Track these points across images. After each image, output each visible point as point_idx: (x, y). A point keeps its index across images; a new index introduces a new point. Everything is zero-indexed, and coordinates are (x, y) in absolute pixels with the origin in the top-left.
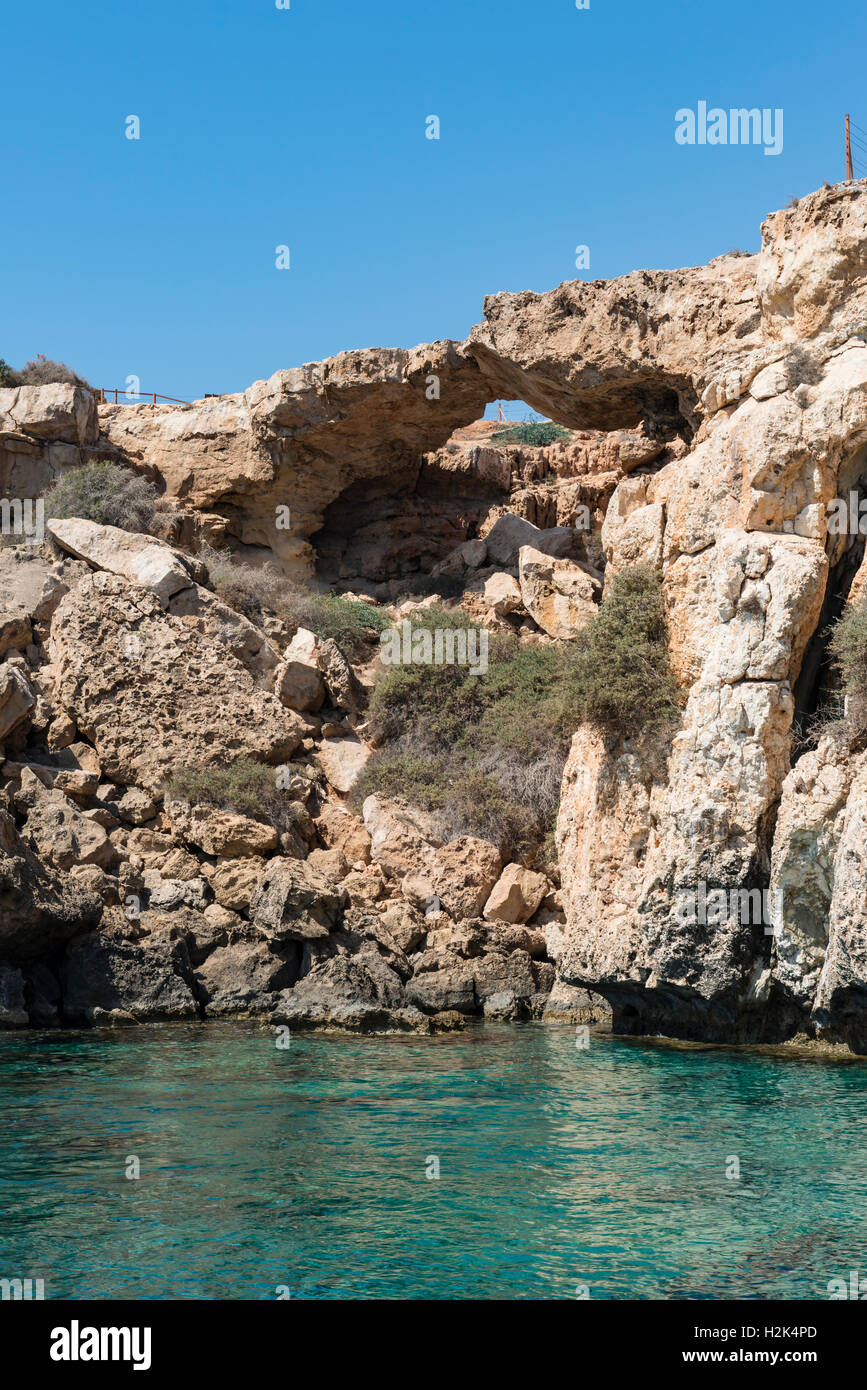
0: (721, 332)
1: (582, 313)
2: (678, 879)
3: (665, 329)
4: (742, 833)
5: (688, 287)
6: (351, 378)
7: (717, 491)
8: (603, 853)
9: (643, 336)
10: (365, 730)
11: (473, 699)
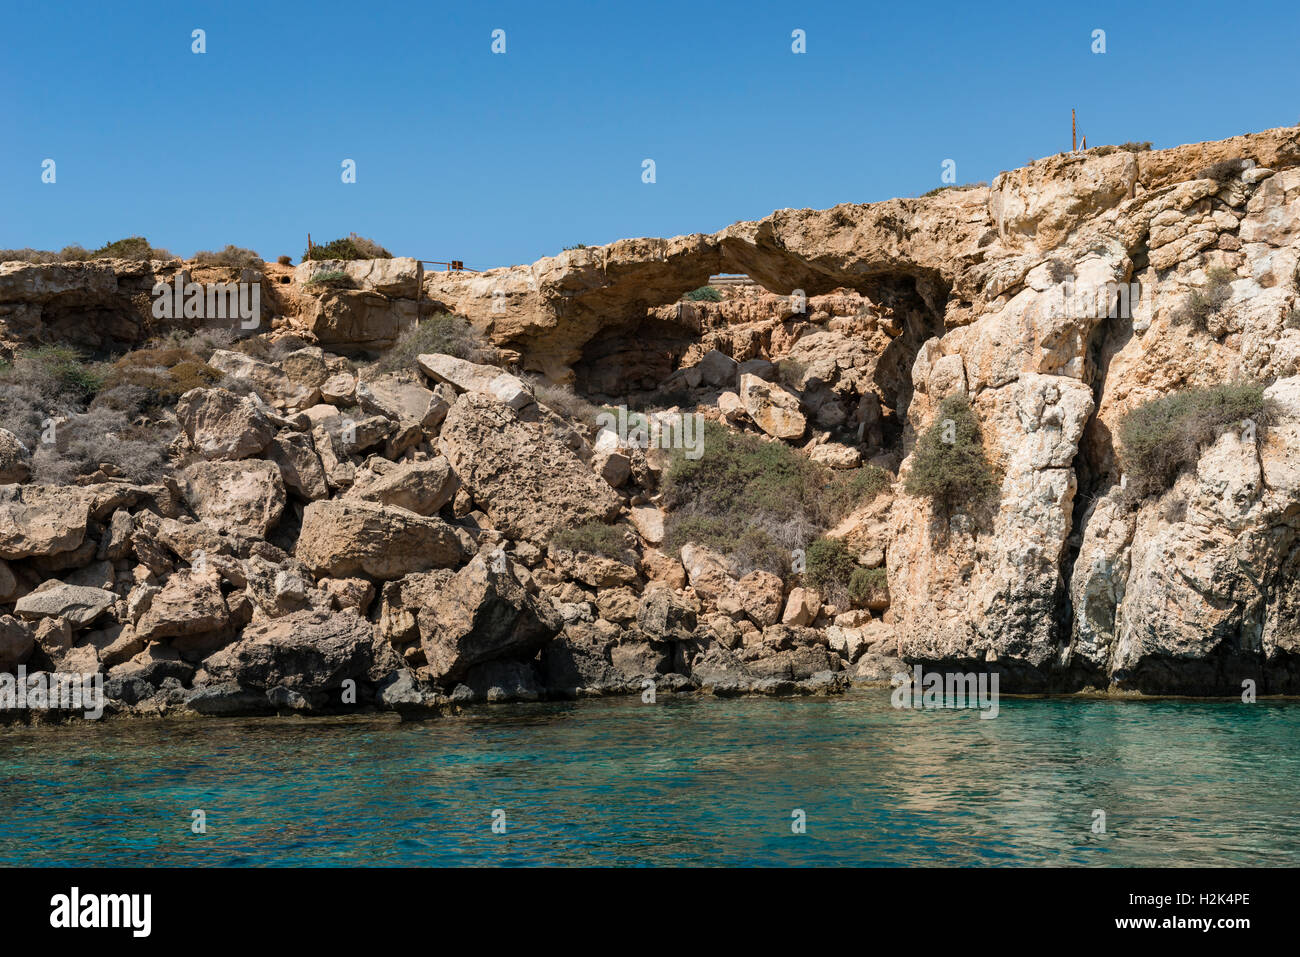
0: (958, 241)
1: (853, 225)
2: (1013, 592)
3: (915, 237)
4: (1050, 563)
5: (931, 211)
6: (628, 258)
7: (1016, 348)
8: (938, 578)
9: (899, 242)
10: (659, 500)
11: (736, 479)
